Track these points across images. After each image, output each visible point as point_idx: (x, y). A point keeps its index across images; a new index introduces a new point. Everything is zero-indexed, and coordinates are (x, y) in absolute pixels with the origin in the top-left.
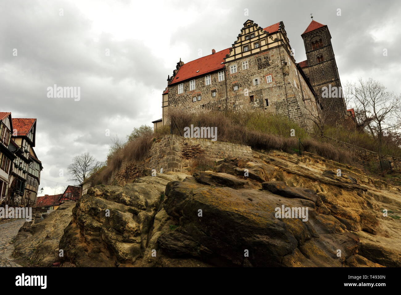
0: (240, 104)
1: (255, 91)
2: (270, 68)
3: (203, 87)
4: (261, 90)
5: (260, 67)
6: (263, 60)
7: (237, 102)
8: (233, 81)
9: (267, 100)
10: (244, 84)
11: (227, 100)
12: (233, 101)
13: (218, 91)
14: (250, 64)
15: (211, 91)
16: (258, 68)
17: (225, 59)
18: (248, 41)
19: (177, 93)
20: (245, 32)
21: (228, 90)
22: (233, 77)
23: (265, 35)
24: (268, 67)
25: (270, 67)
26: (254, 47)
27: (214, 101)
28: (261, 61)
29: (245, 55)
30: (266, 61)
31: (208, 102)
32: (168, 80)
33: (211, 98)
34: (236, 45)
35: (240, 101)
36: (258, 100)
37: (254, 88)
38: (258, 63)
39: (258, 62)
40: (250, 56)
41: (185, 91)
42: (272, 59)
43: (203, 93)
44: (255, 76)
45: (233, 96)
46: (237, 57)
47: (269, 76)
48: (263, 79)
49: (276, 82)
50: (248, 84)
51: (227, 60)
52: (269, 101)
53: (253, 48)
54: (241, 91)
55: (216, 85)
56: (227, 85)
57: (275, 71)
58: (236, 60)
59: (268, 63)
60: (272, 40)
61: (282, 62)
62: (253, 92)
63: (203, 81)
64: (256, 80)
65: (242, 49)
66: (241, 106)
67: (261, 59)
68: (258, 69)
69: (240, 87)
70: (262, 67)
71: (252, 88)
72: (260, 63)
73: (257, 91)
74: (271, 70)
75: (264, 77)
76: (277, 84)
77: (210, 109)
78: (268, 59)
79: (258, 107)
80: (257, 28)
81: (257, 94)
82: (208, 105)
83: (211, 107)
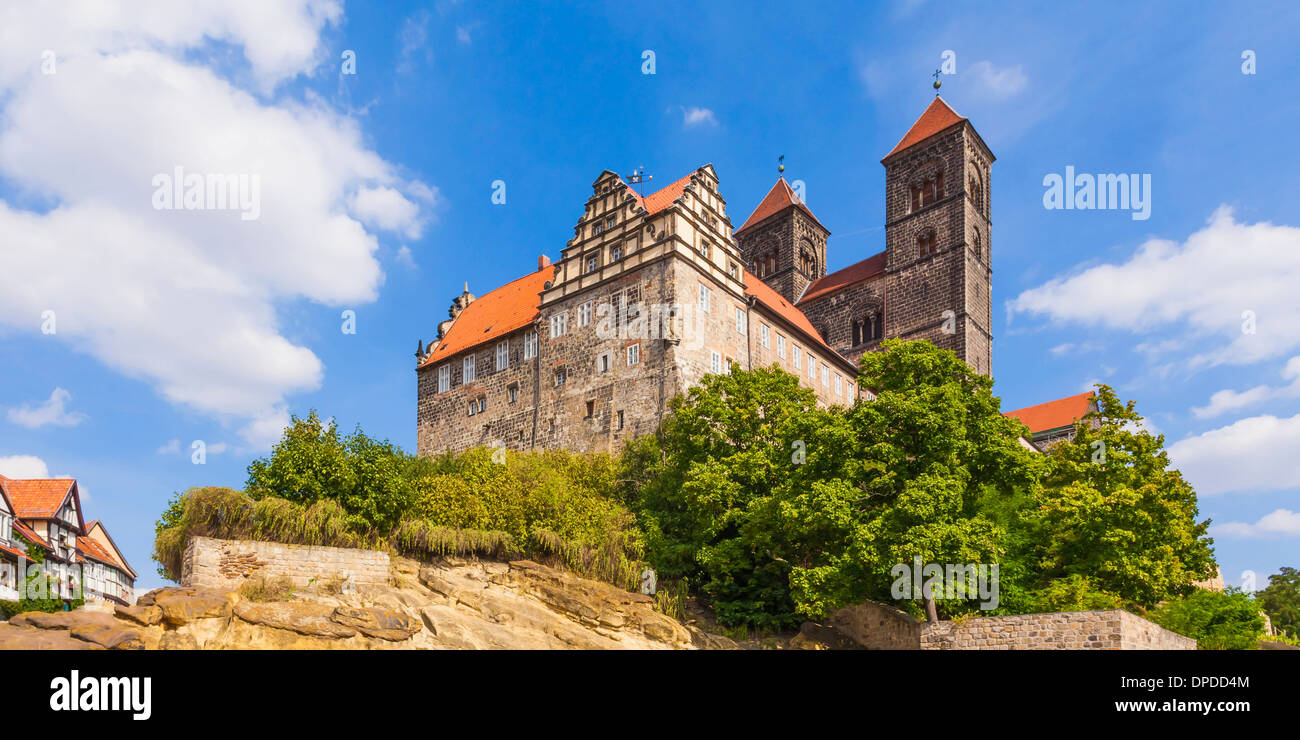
0: (565, 423)
1: (598, 389)
3: (492, 374)
4: (612, 385)
6: (625, 300)
7: (558, 417)
8: (554, 359)
9: (621, 413)
10: (579, 368)
11: (536, 413)
12: (550, 415)
13: (523, 387)
14: (595, 311)
15: (508, 387)
17: (542, 295)
18: (598, 241)
19: (436, 390)
20: (595, 212)
21: (544, 382)
22: (555, 348)
23: (639, 222)
26: (610, 259)
27: (512, 413)
28: (620, 302)
29: (586, 283)
31: (500, 415)
32: (417, 355)
33: (507, 405)
34: (571, 254)
35: (565, 416)
36: (602, 412)
37: (598, 379)
40: (598, 287)
41: (454, 385)
42: (643, 296)
43: (490, 393)
44: (603, 345)
45: (551, 401)
46: (569, 289)
47: (633, 346)
48: (619, 354)
49: (645, 363)
50: (586, 370)
51: (548, 299)
52: (625, 416)
53: (608, 264)
54: (570, 387)
55: (519, 369)
56: (541, 371)
58: (566, 298)
60: (653, 237)
62: (594, 391)
63: (492, 360)
64: (605, 358)
65: (581, 265)
66: (566, 429)
67: (620, 298)
69: (569, 375)
71: (595, 381)
73: (603, 388)
75: (622, 348)
76: (647, 368)
77: (503, 435)
78: (636, 296)
79: (601, 433)
80: (622, 199)
81: (601, 397)
82: (498, 425)
83: (504, 432)
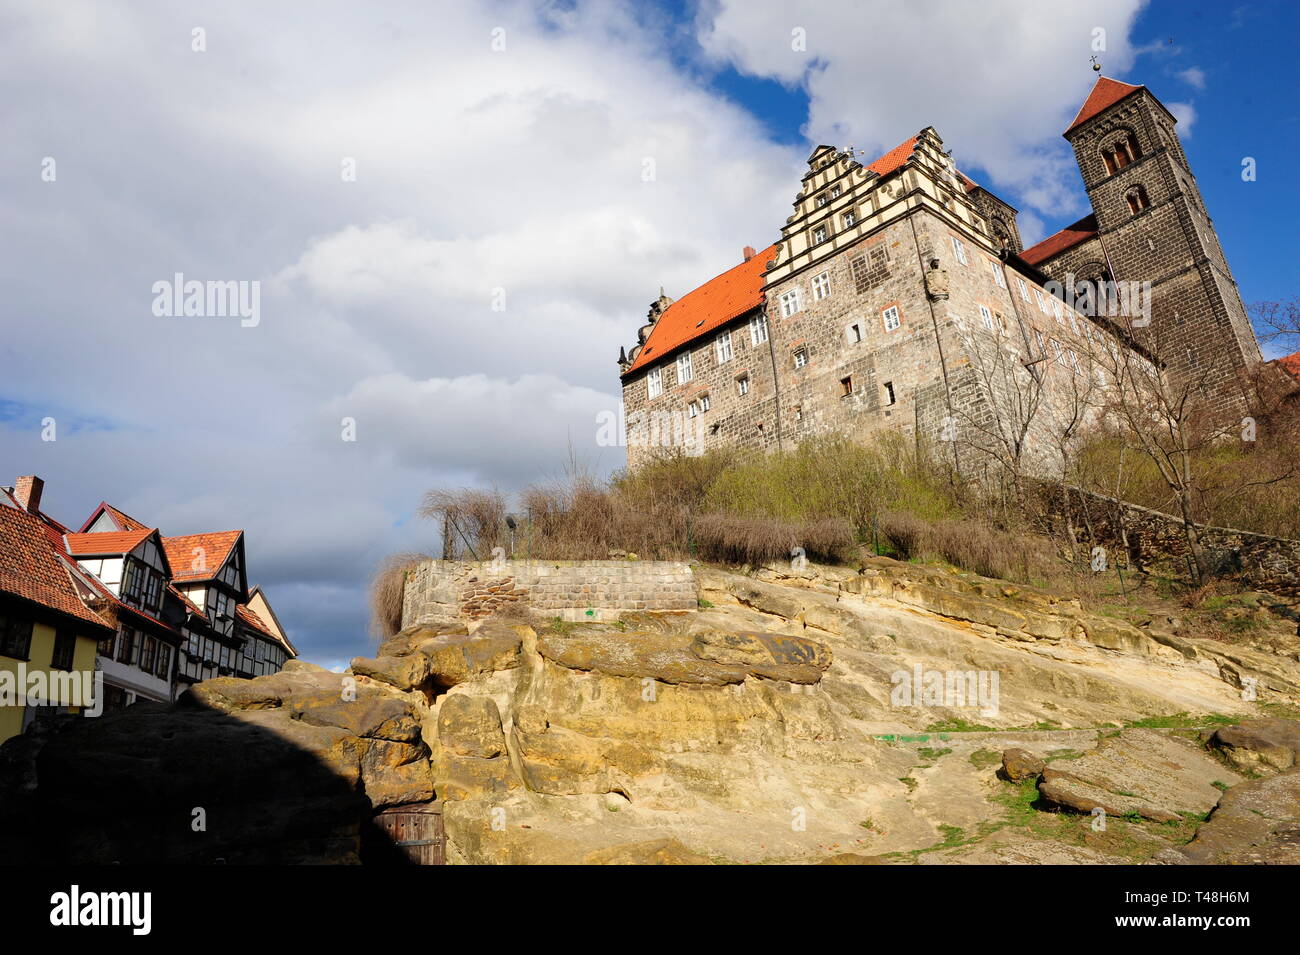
0: (815, 407)
1: (853, 363)
2: (892, 285)
3: (713, 369)
4: (871, 355)
5: (862, 286)
6: (870, 263)
7: (806, 402)
8: (793, 340)
9: (889, 385)
10: (823, 344)
11: (777, 401)
12: (795, 402)
13: (754, 376)
14: (834, 281)
15: (735, 378)
16: (858, 289)
17: (764, 275)
18: (825, 211)
19: (645, 395)
20: (814, 185)
21: (780, 368)
22: (789, 327)
23: (870, 184)
24: (887, 283)
25: (891, 280)
26: (843, 226)
27: (745, 407)
28: (865, 266)
29: (817, 254)
30: (877, 265)
31: (729, 412)
32: (620, 362)
33: (737, 399)
34: (792, 230)
35: (814, 400)
36: (863, 388)
37: (852, 352)
38: (857, 275)
39: (856, 270)
40: (834, 255)
41: (667, 387)
42: (893, 254)
43: (713, 389)
44: (850, 315)
45: (794, 386)
46: (798, 264)
47: (889, 310)
48: (873, 321)
49: (911, 325)
50: (833, 345)
51: (772, 278)
52: (895, 388)
53: (840, 231)
54: (816, 367)
55: (746, 357)
56: (776, 355)
57: (908, 291)
58: (794, 274)
59: (885, 270)
60: (890, 196)
61: (925, 258)
62: (847, 366)
63: (712, 353)
64: (856, 328)
65: (808, 237)
66: (819, 414)
67: (864, 261)
68: (859, 293)
69: (812, 354)
70: (868, 283)
71: (847, 355)
72: (862, 273)
73: (860, 361)
74: (894, 289)
75: (876, 314)
76: (915, 330)
77: (736, 433)
78: (883, 256)
79: (866, 412)
80: (845, 167)
81: (859, 371)
82: (728, 423)
83: (737, 429)
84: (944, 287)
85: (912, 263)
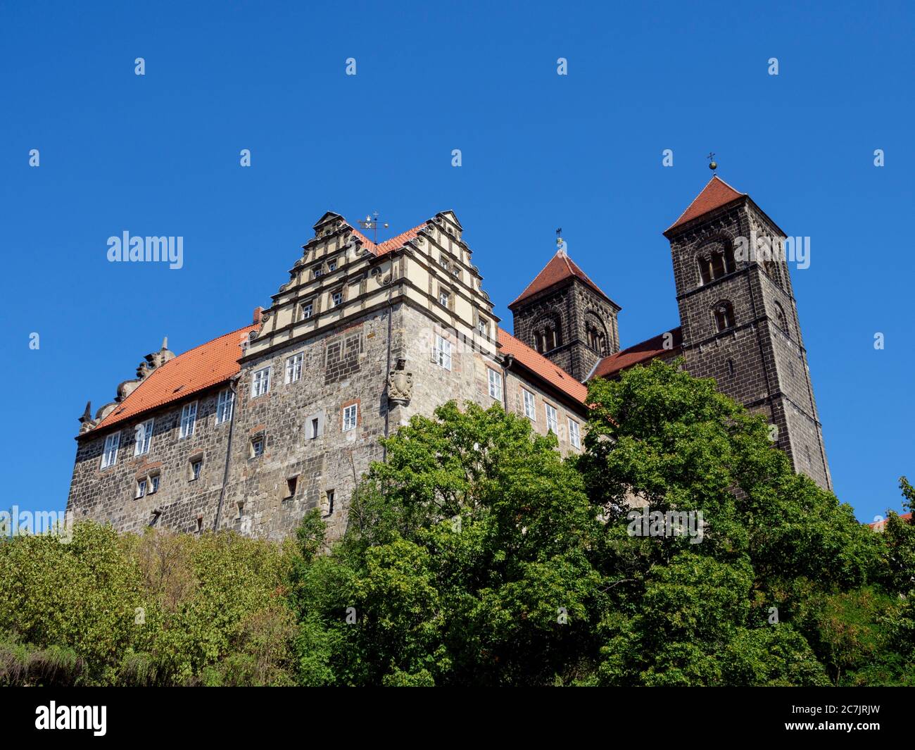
0: (257, 507)
1: (304, 462)
2: (358, 380)
3: (172, 444)
4: (322, 456)
5: (331, 376)
6: (344, 351)
7: (250, 499)
8: (254, 424)
9: (331, 493)
10: (282, 435)
11: (222, 494)
12: (240, 497)
13: (209, 460)
14: (307, 365)
15: (190, 460)
16: (327, 378)
17: (244, 346)
18: (316, 286)
19: (98, 465)
20: (314, 254)
21: (236, 453)
22: (254, 410)
23: (363, 265)
24: (355, 376)
25: (359, 374)
26: (329, 305)
27: (192, 494)
28: (338, 354)
29: (297, 333)
30: (350, 355)
31: (176, 498)
32: (82, 420)
33: (186, 484)
34: (283, 301)
35: (258, 498)
36: (306, 492)
37: (305, 448)
38: (329, 363)
39: (329, 357)
40: (312, 337)
41: (122, 458)
42: (367, 347)
43: (166, 468)
44: (313, 406)
45: (243, 479)
46: (278, 340)
47: (350, 407)
48: (333, 417)
49: (366, 429)
50: (291, 437)
51: (253, 350)
52: (336, 497)
53: (326, 310)
54: (269, 460)
55: (206, 437)
56: (234, 439)
57: (371, 389)
58: (271, 350)
59: (356, 362)
60: (378, 281)
61: (394, 356)
62: (298, 464)
63: (174, 426)
64: (315, 421)
65: (294, 312)
66: (258, 516)
67: (339, 349)
68: (327, 383)
69: (269, 445)
70: (337, 374)
71: (301, 452)
72: (334, 361)
73: (311, 460)
74: (358, 385)
75: (337, 409)
76: (368, 434)
77: (175, 524)
78: (358, 346)
80: (346, 241)
81: (307, 472)
82: (171, 511)
83: (177, 519)
84: (405, 391)
85: (380, 359)
